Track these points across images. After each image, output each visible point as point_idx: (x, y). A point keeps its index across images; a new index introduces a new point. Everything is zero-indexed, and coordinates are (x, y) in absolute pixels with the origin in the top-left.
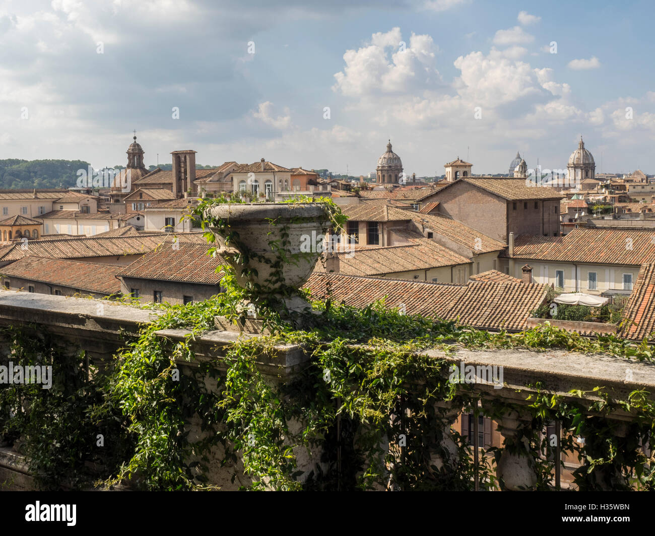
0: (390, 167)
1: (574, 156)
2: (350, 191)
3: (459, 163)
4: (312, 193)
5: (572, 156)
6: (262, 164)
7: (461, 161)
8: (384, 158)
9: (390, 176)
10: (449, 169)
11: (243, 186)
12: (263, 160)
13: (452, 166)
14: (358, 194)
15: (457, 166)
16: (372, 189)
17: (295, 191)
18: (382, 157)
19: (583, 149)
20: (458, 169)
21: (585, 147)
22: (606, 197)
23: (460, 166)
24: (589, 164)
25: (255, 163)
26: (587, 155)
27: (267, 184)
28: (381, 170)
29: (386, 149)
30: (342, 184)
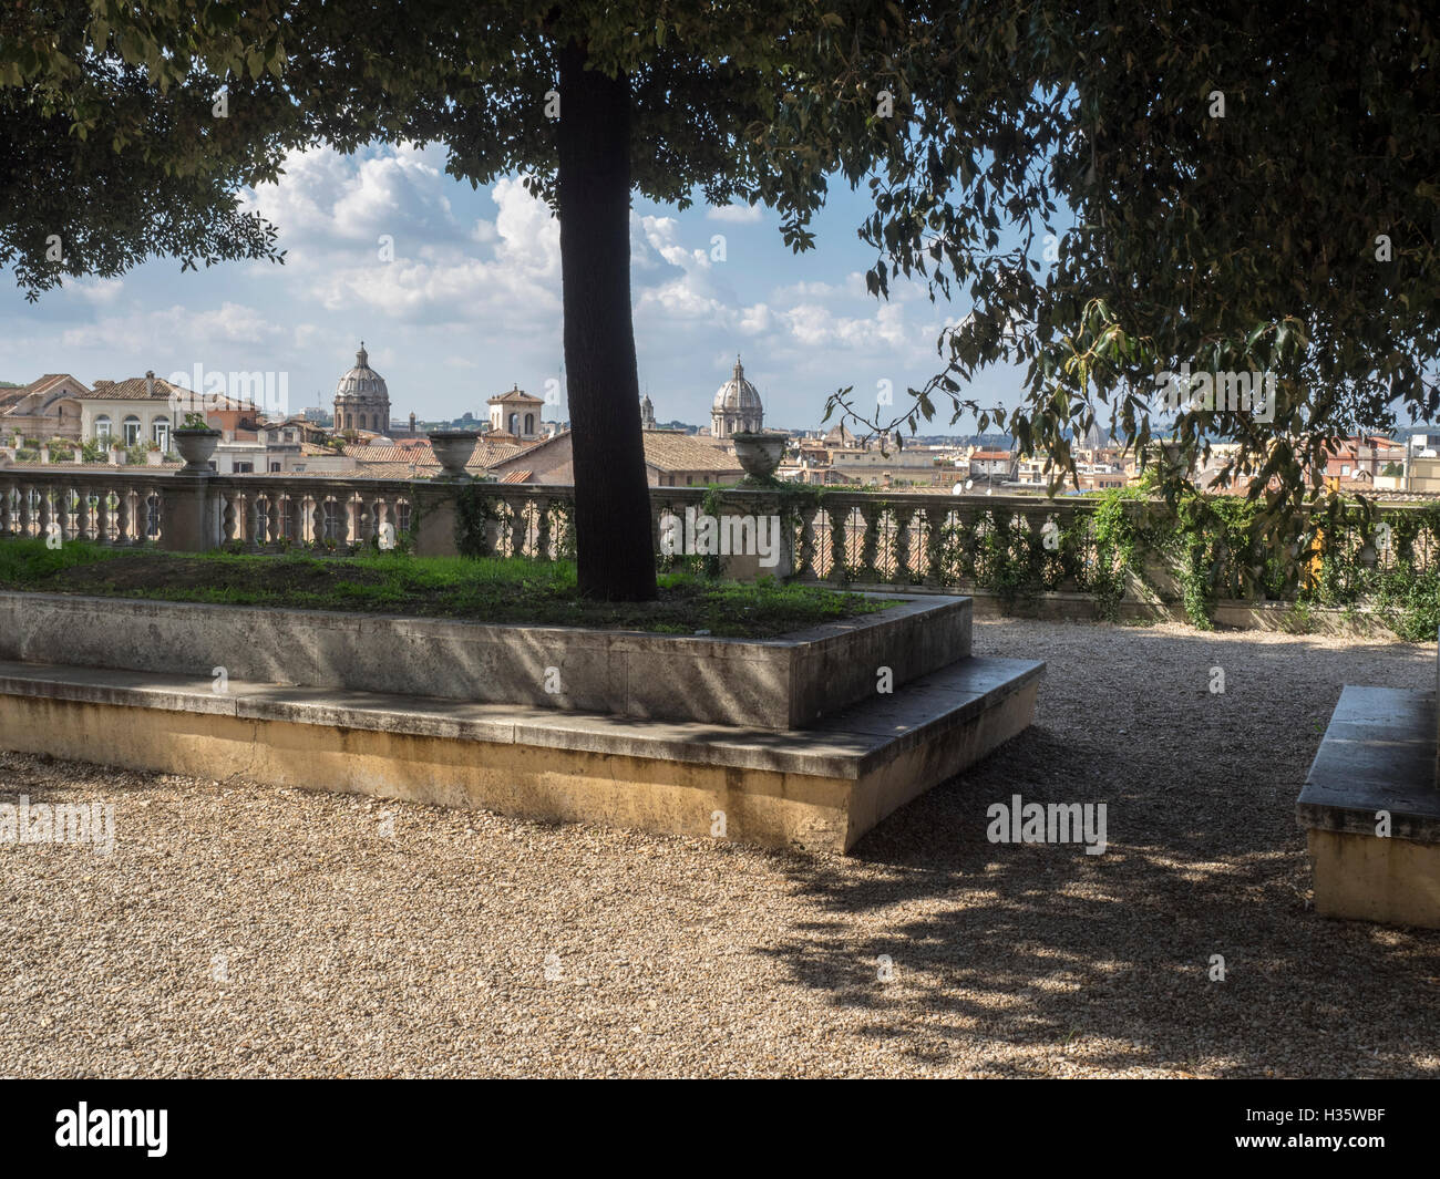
0: (363, 398)
1: (724, 394)
2: (326, 445)
3: (518, 397)
4: (264, 446)
5: (721, 392)
6: (148, 382)
7: (522, 394)
8: (351, 379)
9: (363, 417)
10: (498, 409)
11: (104, 426)
12: (150, 375)
13: (502, 402)
14: (340, 450)
15: (514, 403)
16: (367, 442)
17: (227, 440)
18: (347, 376)
19: (742, 379)
20: (517, 409)
21: (746, 376)
22: (802, 473)
23: (520, 403)
24: (752, 409)
25: (131, 380)
26: (749, 393)
27: (158, 424)
28: (344, 405)
29: (355, 361)
30: (308, 430)
